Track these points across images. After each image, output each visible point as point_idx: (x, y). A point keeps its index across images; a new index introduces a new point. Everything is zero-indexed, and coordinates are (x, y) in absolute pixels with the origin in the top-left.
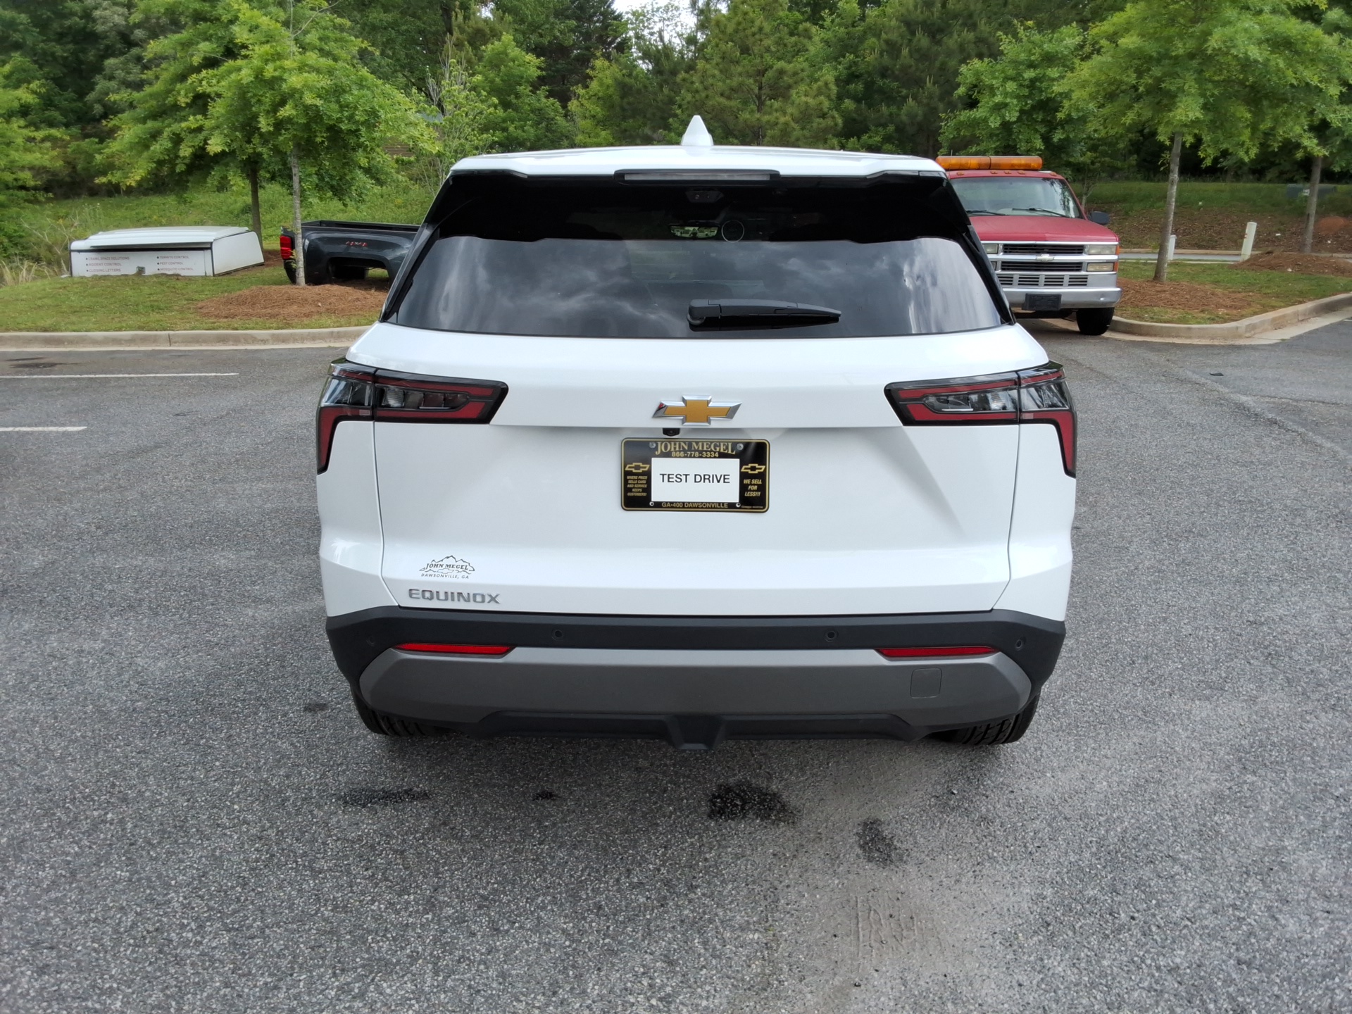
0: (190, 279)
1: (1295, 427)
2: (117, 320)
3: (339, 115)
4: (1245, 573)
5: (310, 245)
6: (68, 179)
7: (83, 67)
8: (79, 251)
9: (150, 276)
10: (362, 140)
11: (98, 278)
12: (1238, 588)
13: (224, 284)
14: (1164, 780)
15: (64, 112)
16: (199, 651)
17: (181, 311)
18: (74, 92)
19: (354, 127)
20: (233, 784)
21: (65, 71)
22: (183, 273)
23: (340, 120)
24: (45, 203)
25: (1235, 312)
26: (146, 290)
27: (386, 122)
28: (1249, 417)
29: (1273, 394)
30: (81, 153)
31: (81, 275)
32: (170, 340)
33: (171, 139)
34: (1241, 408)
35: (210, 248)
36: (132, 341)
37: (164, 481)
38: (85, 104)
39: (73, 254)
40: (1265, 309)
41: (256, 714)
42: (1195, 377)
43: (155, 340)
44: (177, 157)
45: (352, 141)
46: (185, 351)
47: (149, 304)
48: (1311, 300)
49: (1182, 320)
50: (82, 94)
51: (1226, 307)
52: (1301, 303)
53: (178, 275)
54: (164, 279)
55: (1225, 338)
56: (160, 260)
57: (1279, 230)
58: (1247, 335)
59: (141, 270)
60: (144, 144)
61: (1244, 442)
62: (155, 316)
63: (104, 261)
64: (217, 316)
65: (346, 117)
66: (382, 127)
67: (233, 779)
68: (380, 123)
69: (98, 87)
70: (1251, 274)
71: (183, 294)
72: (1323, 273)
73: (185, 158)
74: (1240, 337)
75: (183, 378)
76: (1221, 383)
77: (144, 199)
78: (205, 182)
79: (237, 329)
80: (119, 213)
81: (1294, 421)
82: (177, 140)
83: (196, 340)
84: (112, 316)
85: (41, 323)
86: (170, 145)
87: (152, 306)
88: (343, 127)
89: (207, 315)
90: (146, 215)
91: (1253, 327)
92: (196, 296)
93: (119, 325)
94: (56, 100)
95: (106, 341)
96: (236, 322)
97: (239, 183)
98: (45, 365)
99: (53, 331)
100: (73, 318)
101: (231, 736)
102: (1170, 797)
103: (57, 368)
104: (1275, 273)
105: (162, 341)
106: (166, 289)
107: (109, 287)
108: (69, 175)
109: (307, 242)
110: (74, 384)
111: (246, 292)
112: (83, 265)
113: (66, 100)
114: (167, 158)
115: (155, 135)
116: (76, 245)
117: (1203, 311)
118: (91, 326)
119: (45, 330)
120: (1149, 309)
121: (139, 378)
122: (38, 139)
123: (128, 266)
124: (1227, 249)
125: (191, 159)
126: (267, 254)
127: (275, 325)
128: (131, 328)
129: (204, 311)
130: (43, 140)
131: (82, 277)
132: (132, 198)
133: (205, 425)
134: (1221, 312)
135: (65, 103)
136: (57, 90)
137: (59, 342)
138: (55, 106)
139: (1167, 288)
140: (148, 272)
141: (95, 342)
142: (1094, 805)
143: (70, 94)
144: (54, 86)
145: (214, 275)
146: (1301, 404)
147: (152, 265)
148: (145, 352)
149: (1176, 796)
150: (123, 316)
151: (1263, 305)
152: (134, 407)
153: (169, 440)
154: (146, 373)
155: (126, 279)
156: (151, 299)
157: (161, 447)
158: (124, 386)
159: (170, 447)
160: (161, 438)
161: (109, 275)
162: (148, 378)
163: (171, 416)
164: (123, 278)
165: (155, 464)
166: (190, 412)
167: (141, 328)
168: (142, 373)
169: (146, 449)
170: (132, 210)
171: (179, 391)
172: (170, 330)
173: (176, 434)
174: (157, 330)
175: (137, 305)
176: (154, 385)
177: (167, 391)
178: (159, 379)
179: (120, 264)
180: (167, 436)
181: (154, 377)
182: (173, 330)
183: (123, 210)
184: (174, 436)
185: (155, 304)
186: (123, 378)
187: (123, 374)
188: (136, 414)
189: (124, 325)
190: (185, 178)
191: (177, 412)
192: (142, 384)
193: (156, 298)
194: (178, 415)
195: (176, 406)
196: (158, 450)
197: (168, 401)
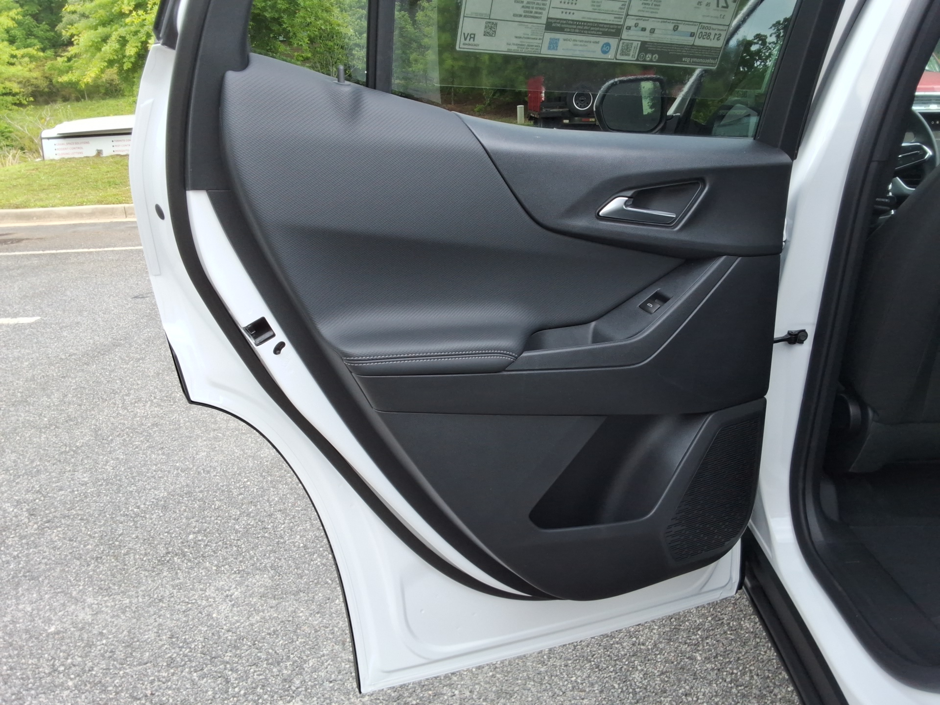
2: (79, 195)
3: (263, 4)
6: (46, 90)
7: (53, 5)
8: (49, 138)
9: (107, 157)
10: (285, 26)
11: (64, 161)
15: (41, 40)
18: (47, 24)
19: (277, 16)
21: (40, 8)
23: (264, 9)
24: (28, 105)
26: (104, 168)
27: (305, 8)
30: (55, 70)
31: (51, 158)
32: (126, 212)
33: (119, 41)
36: (92, 214)
38: (56, 32)
39: (44, 141)
43: (112, 212)
44: (124, 56)
45: (275, 28)
47: (106, 180)
50: (53, 26)
54: (118, 159)
56: (114, 144)
59: (99, 153)
60: (97, 47)
62: (112, 191)
63: (69, 146)
65: (270, 6)
66: (302, 13)
68: (299, 10)
69: (64, 20)
73: (130, 57)
75: (139, 251)
77: (102, 102)
82: (123, 42)
84: (75, 192)
85: (14, 201)
86: (117, 46)
87: (109, 182)
88: (267, 15)
93: (80, 200)
94: (35, 31)
95: (70, 215)
98: (12, 241)
99: (25, 207)
100: (42, 195)
103: (22, 244)
105: (118, 214)
106: (120, 167)
107: (73, 167)
108: (48, 87)
110: (35, 261)
112: (53, 150)
113: (42, 31)
114: (116, 57)
115: (105, 39)
116: (45, 133)
118: (57, 201)
119: (17, 207)
121: (98, 253)
122: (19, 56)
123: (89, 148)
125: (136, 58)
128: (91, 202)
130: (23, 57)
131: (52, 160)
132: (94, 102)
135: (41, 33)
136: (35, 23)
137: (28, 217)
138: (34, 35)
140: (105, 154)
141: (60, 216)
143: (44, 26)
144: (32, 20)
147: (109, 147)
148: (104, 224)
150: (84, 192)
152: (91, 289)
153: (129, 334)
154: (104, 247)
155: (88, 160)
156: (109, 175)
157: (120, 345)
158: (83, 263)
159: (131, 346)
160: (120, 332)
161: (74, 158)
162: (106, 252)
163: (129, 299)
164: (85, 159)
165: (112, 376)
166: (149, 293)
167: (100, 202)
168: (100, 247)
169: (102, 350)
170: (94, 111)
171: (136, 267)
172: (125, 203)
173: (136, 324)
174: (114, 204)
175: (96, 182)
176: (113, 260)
177: (125, 267)
178: (117, 252)
179: (82, 148)
180: (126, 328)
181: (113, 251)
182: (128, 203)
183: (88, 111)
184: (134, 328)
185: (112, 180)
186: (82, 253)
187: (83, 248)
188: (93, 298)
189: (85, 200)
190: (130, 74)
191: (136, 294)
192: (100, 259)
193: (112, 175)
194: (136, 297)
195: (134, 286)
196: (117, 350)
197: (126, 279)
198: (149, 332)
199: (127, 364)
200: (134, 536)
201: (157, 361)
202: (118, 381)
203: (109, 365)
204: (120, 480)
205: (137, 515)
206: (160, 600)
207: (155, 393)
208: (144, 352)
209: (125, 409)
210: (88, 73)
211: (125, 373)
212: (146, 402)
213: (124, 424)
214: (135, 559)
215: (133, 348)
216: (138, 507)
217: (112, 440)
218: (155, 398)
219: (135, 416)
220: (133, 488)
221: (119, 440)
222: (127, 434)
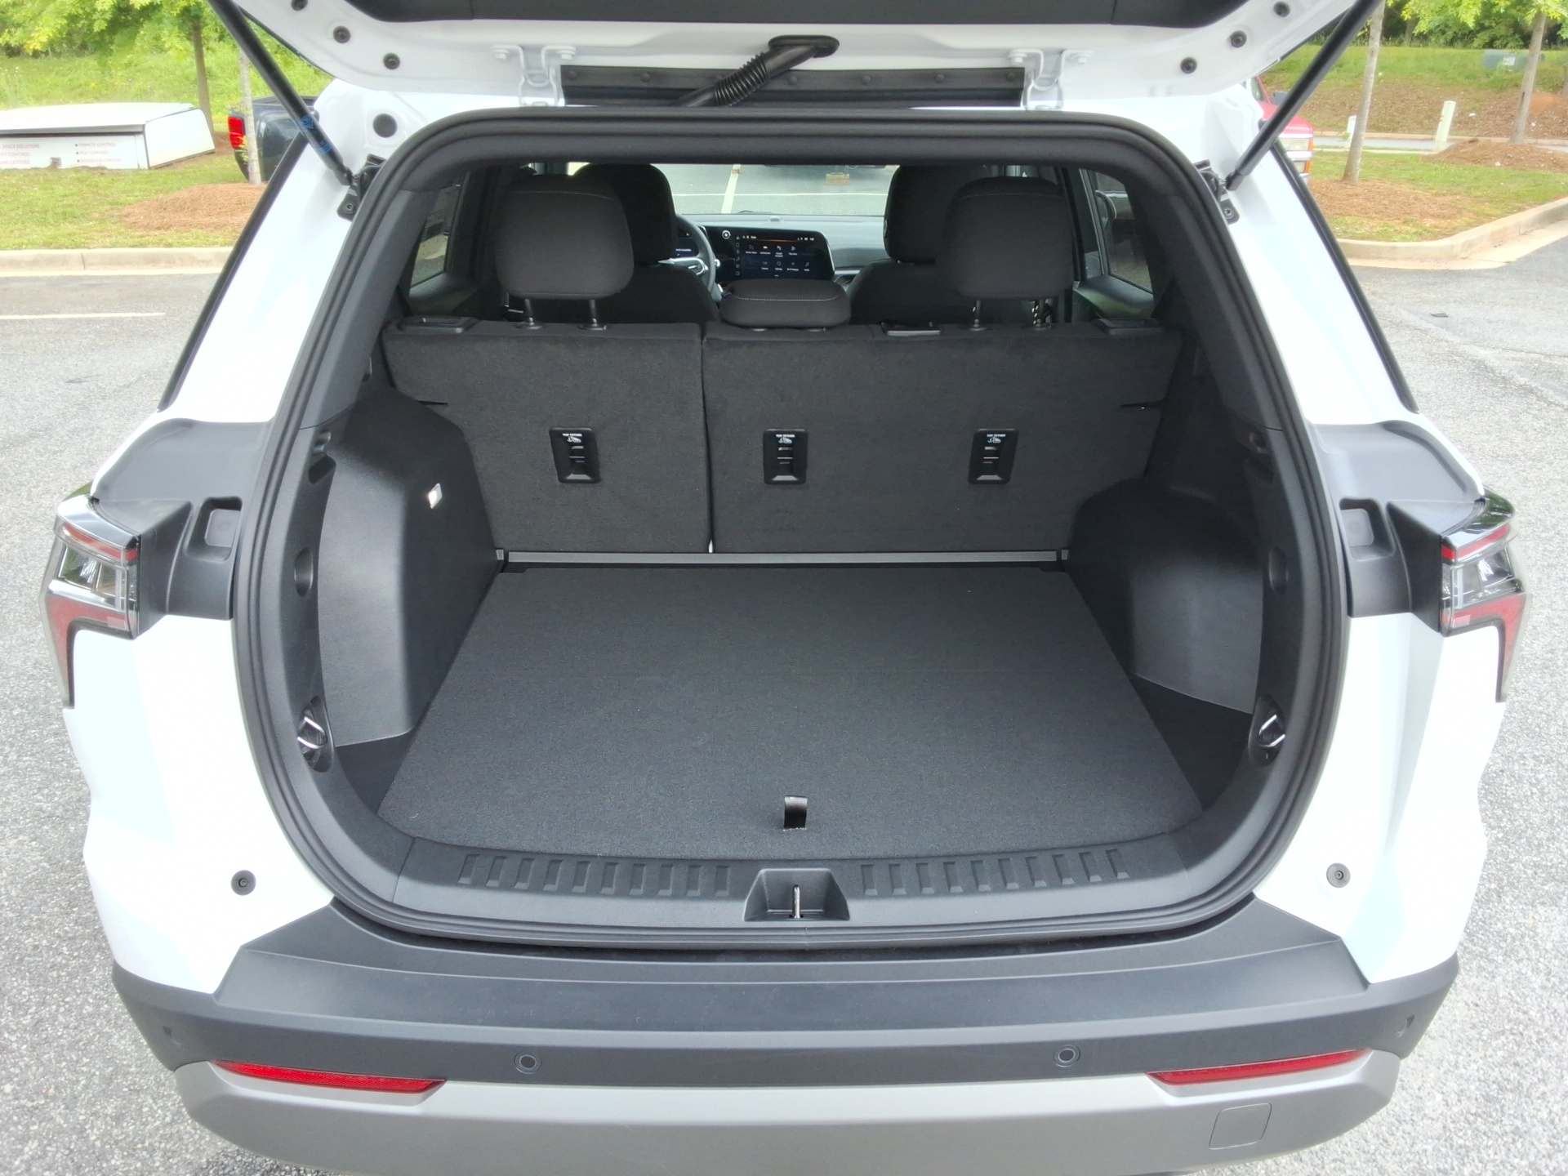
0: (118, 174)
1: (1559, 399)
2: (17, 233)
4: (1552, 651)
5: (267, 130)
9: (68, 170)
11: (1, 173)
12: (1548, 679)
13: (161, 180)
14: (1526, 1084)
16: (20, 832)
17: (102, 220)
20: (24, 1139)
22: (110, 166)
25: (1444, 223)
26: (60, 190)
28: (1495, 382)
29: (1518, 347)
32: (84, 262)
34: (1481, 368)
35: (142, 133)
36: (34, 263)
37: (29, 499)
40: (1480, 219)
41: (87, 969)
42: (1412, 319)
43: (64, 261)
44: (95, 10)
46: (101, 277)
47: (60, 210)
48: (1531, 206)
49: (1384, 236)
51: (1433, 216)
52: (1520, 210)
53: (103, 168)
54: (85, 174)
55: (1437, 260)
56: (79, 149)
57: (1474, 109)
58: (1463, 255)
59: (55, 162)
61: (1498, 423)
62: (67, 227)
64: (147, 227)
67: (27, 1127)
70: (1453, 169)
71: (106, 196)
72: (1540, 168)
73: (104, 12)
74: (1454, 257)
75: (89, 321)
76: (1448, 329)
78: (133, 44)
79: (170, 245)
80: (48, 80)
81: (1555, 390)
83: (118, 261)
84: (11, 227)
87: (64, 213)
89: (134, 225)
90: (82, 82)
91: (1469, 245)
92: (122, 199)
93: (18, 241)
96: (171, 236)
97: (177, 46)
101: (40, 1021)
102: (1542, 1122)
104: (1481, 167)
105: (71, 264)
106: (85, 188)
107: (13, 185)
109: (263, 125)
111: (184, 194)
114: (81, 12)
117: (1405, 222)
120: (1340, 219)
121: (32, 321)
123: (39, 155)
124: (1410, 131)
125: (112, 13)
126: (216, 136)
127: (220, 240)
128: (33, 245)
129: (131, 219)
132: (61, 60)
133: (104, 398)
134: (1429, 223)
139: (1359, 190)
140: (66, 163)
142: (1429, 1148)
145: (150, 168)
146: (1557, 362)
147: (70, 154)
148: (50, 279)
149: (1552, 1122)
150: (25, 228)
151: (1477, 214)
152: (15, 370)
153: (51, 424)
154: (43, 314)
155: (36, 175)
156: (65, 202)
157: (38, 436)
158: (10, 335)
159: (51, 436)
160: (41, 422)
161: (14, 169)
162: (45, 320)
163: (62, 383)
164: (32, 173)
165: (22, 468)
166: (88, 377)
167: (47, 245)
168: (38, 314)
169: (16, 441)
170: (64, 75)
171: (81, 342)
172: (84, 247)
173: (63, 414)
174: (67, 248)
175: (46, 212)
176: (51, 332)
177: (66, 341)
178: (59, 322)
179: (28, 154)
180: (50, 417)
181: (53, 320)
182: (89, 248)
183: (53, 75)
184: (59, 418)
185: (69, 210)
186: (12, 321)
187: (13, 314)
188: (16, 382)
189: (25, 241)
190: (107, 38)
191: (71, 378)
192: (34, 330)
193: (70, 202)
194: (71, 381)
195: (72, 367)
196: (33, 442)
197: (63, 358)
198: (76, 423)
199: (42, 456)
200: (17, 601)
201: (77, 454)
202: (27, 474)
203: (21, 457)
204: (12, 560)
205: (23, 586)
206: (32, 642)
207: (67, 486)
208: (64, 444)
209: (31, 500)
210: (37, 35)
211: (38, 465)
212: (55, 494)
213: (26, 514)
214: (14, 616)
215: (53, 440)
216: (26, 581)
217: (10, 527)
218: (65, 490)
219: (40, 506)
220: (24, 566)
221: (17, 527)
222: (28, 522)
